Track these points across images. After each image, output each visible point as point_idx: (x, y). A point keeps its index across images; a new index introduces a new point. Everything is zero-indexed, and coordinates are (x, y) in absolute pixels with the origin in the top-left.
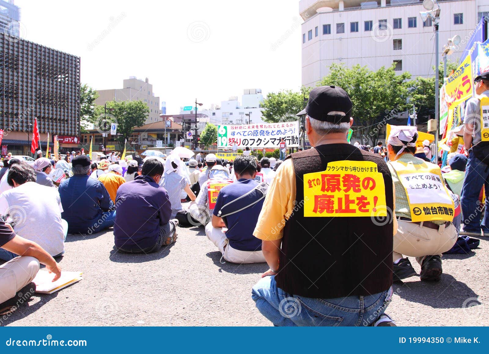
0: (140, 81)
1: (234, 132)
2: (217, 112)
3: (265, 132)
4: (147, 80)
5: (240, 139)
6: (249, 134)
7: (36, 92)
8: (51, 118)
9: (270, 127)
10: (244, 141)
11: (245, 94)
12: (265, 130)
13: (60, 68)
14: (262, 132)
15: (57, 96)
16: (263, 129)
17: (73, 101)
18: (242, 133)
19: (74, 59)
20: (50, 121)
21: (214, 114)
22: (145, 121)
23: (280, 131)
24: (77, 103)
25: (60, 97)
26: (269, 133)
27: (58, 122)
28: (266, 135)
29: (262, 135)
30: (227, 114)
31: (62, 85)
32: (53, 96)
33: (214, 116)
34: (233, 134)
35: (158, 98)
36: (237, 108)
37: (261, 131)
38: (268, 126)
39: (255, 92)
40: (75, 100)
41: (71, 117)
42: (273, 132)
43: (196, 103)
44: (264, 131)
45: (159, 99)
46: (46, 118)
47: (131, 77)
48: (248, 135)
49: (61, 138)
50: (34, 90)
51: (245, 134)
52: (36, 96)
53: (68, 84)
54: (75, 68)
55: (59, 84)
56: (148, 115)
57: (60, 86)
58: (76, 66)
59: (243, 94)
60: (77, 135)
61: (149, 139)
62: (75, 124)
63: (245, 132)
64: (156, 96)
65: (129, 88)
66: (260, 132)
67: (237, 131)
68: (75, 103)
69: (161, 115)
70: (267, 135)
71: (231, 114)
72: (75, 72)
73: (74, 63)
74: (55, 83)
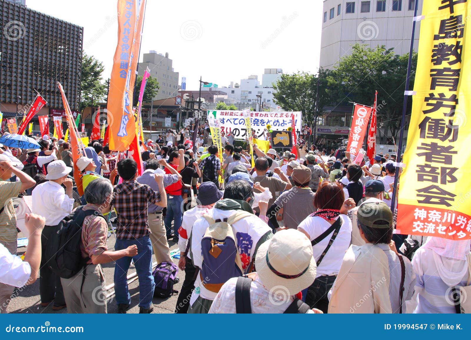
0: (160, 56)
1: (223, 119)
2: (236, 90)
3: (260, 121)
4: (167, 55)
5: (230, 128)
6: (240, 122)
7: (32, 63)
8: (48, 91)
9: (266, 115)
10: (235, 130)
11: (265, 73)
12: (260, 118)
13: (60, 38)
14: (256, 121)
15: (56, 68)
16: (258, 118)
17: (74, 74)
18: (232, 121)
19: (76, 29)
20: (47, 94)
21: (233, 92)
22: (154, 97)
23: (278, 121)
24: (77, 76)
25: (59, 69)
26: (264, 123)
27: (56, 95)
28: (260, 125)
29: (256, 124)
30: (246, 92)
31: (62, 56)
32: (51, 67)
33: (233, 94)
34: (223, 121)
35: (178, 73)
36: (256, 87)
37: (256, 119)
38: (264, 115)
39: (276, 72)
40: (76, 72)
41: (71, 90)
42: (269, 122)
43: (201, 82)
44: (258, 120)
45: (178, 75)
46: (43, 91)
47: (151, 51)
48: (240, 124)
49: (58, 112)
50: (30, 60)
51: (235, 123)
52: (32, 67)
53: (68, 56)
54: (77, 39)
55: (58, 55)
56: (157, 91)
57: (60, 57)
58: (78, 37)
59: (264, 73)
60: (76, 109)
61: (158, 116)
62: (75, 98)
63: (236, 119)
64: (175, 71)
65: (149, 62)
66: (254, 121)
67: (226, 117)
68: (76, 76)
69: (180, 90)
70: (262, 125)
71: (250, 92)
72: (77, 43)
73: (76, 33)
74: (54, 54)
